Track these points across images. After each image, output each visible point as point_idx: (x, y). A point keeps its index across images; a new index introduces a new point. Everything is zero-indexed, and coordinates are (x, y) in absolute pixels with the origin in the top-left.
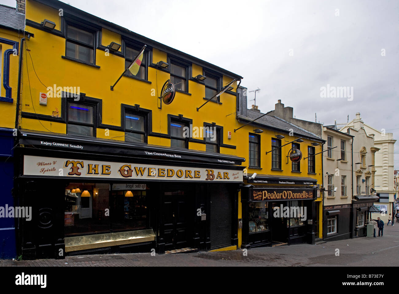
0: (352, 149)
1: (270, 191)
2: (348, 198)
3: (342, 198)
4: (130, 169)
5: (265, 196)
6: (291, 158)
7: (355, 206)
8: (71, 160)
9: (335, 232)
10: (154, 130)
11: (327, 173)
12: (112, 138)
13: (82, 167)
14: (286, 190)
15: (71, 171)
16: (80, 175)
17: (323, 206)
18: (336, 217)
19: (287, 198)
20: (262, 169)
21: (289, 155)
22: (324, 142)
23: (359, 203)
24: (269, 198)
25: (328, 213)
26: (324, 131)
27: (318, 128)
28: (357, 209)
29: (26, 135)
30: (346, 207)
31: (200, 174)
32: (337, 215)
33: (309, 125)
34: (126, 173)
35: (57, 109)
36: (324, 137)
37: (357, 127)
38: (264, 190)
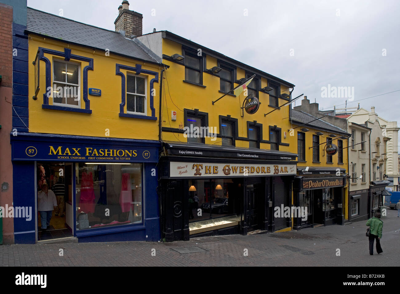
0: (370, 140)
1: (314, 181)
2: (367, 184)
3: (362, 184)
4: (229, 168)
5: (310, 185)
6: (327, 152)
7: (372, 191)
8: (196, 164)
9: (357, 214)
10: (240, 135)
11: (352, 163)
12: (214, 143)
13: (202, 169)
14: (324, 179)
15: (196, 172)
16: (201, 175)
17: (349, 191)
18: (357, 201)
19: (325, 186)
20: (306, 162)
21: (325, 149)
22: (349, 135)
23: (375, 188)
24: (313, 186)
25: (352, 198)
26: (349, 126)
27: (344, 123)
28: (373, 193)
29: (172, 146)
30: (365, 191)
31: (270, 169)
32: (359, 200)
33: (335, 120)
34: (227, 171)
35: (181, 123)
36: (349, 131)
37: (373, 119)
38: (310, 180)
